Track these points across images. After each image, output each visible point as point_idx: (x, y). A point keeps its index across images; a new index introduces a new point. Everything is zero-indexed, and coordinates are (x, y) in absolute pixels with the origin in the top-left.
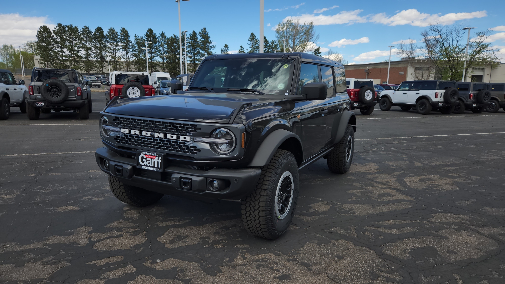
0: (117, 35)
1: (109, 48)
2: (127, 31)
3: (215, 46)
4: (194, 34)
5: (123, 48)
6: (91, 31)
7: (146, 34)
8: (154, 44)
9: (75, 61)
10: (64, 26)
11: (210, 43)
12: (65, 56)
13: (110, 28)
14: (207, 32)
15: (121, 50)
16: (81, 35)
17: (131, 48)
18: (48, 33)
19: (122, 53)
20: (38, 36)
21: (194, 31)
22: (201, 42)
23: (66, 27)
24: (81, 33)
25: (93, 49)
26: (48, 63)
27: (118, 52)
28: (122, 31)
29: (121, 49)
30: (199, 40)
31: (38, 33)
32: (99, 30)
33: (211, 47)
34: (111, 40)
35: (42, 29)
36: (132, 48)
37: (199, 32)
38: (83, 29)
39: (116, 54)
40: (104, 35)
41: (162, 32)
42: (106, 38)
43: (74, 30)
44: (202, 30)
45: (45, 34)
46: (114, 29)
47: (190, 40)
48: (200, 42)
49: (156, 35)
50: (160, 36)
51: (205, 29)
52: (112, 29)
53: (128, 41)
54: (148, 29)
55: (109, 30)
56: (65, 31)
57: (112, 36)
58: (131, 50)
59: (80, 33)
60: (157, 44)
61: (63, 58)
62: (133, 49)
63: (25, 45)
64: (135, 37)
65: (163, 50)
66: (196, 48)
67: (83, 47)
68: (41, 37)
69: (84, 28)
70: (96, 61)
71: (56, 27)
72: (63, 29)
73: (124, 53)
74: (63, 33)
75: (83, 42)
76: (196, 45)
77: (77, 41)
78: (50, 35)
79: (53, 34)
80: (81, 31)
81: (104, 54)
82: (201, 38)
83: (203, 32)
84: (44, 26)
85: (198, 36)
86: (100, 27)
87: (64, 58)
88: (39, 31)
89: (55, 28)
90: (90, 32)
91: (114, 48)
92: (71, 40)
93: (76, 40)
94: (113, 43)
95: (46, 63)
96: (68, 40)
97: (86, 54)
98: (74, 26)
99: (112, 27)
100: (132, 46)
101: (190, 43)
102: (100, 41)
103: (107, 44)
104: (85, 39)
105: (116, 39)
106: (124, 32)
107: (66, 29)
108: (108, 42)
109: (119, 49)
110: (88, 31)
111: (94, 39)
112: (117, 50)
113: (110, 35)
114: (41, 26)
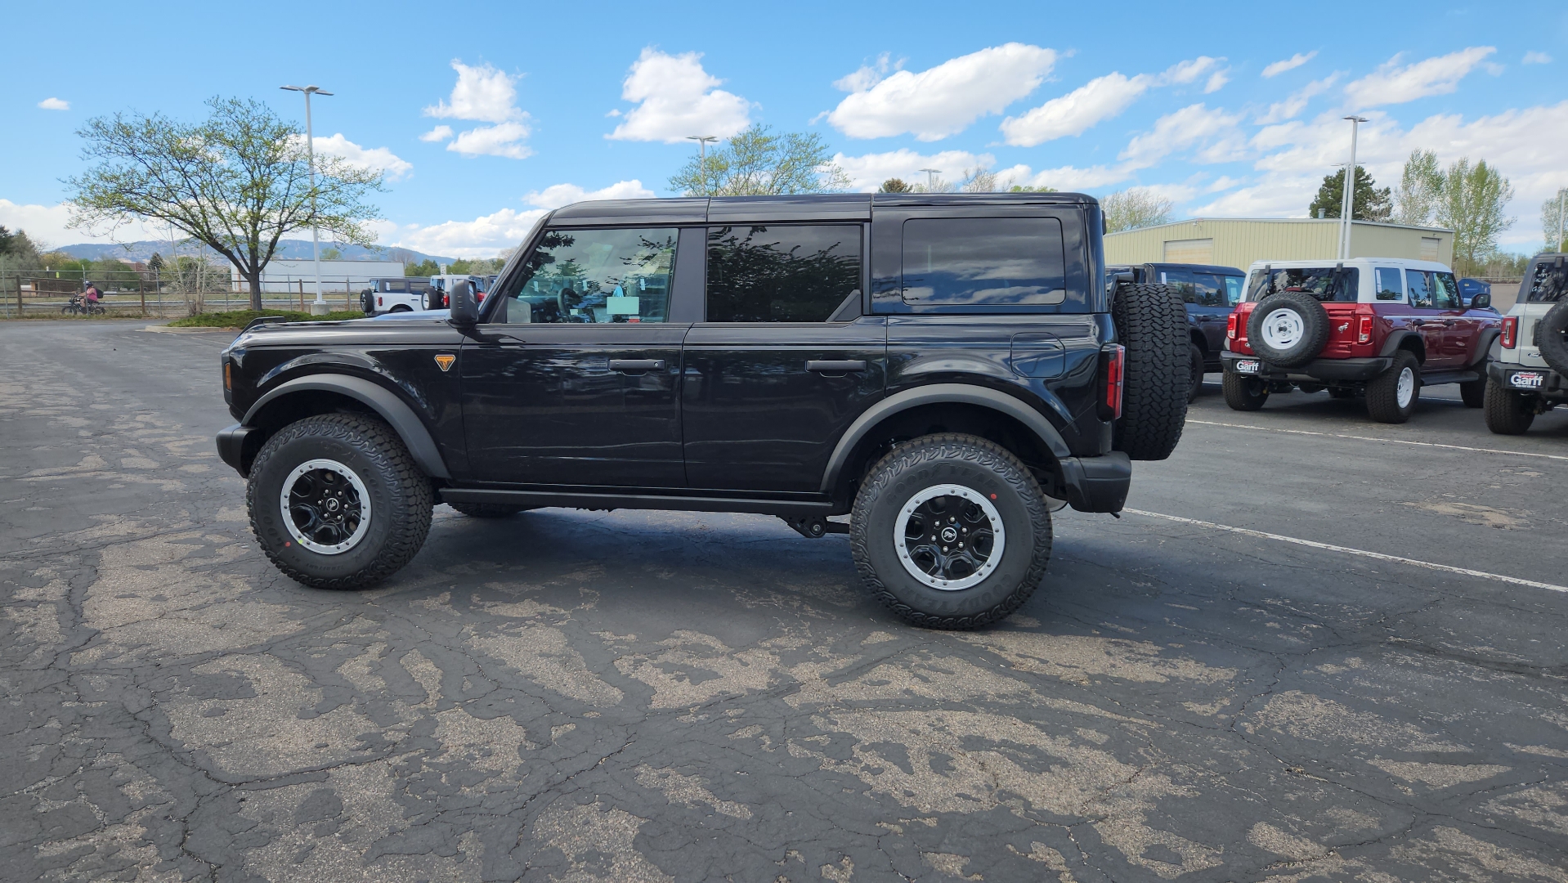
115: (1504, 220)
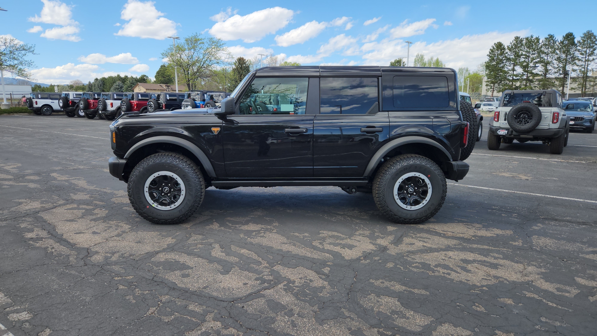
1: (579, 60)
6: (556, 40)
9: (528, 80)
10: (522, 39)
12: (516, 76)
13: (586, 32)
16: (541, 47)
18: (501, 50)
20: (490, 55)
23: (524, 40)
24: (543, 44)
25: (555, 62)
26: (494, 85)
27: (592, 63)
31: (489, 52)
32: (569, 37)
34: (584, 48)
35: (495, 46)
38: (546, 39)
39: (587, 67)
40: (574, 42)
42: (577, 46)
43: (533, 42)
45: (498, 51)
46: (593, 32)
52: (589, 33)
55: (585, 34)
56: (522, 45)
57: (588, 42)
59: (540, 45)
61: (513, 78)
63: (480, 66)
67: (540, 62)
68: (493, 56)
69: (547, 37)
70: (556, 79)
71: (512, 42)
72: (521, 42)
74: (520, 47)
75: (543, 56)
77: (535, 55)
78: (504, 52)
79: (507, 51)
80: (543, 42)
81: (569, 68)
84: (498, 43)
86: (571, 33)
87: (514, 77)
88: (492, 49)
90: (554, 42)
91: (587, 58)
92: (528, 54)
93: (534, 54)
94: (586, 51)
95: (492, 85)
97: (543, 70)
98: (534, 37)
99: (590, 30)
102: (567, 52)
103: (577, 54)
104: (546, 51)
105: (592, 45)
107: (524, 42)
108: (579, 52)
109: (594, 59)
110: (552, 41)
111: (560, 49)
112: (590, 61)
113: (584, 41)
114: (495, 44)
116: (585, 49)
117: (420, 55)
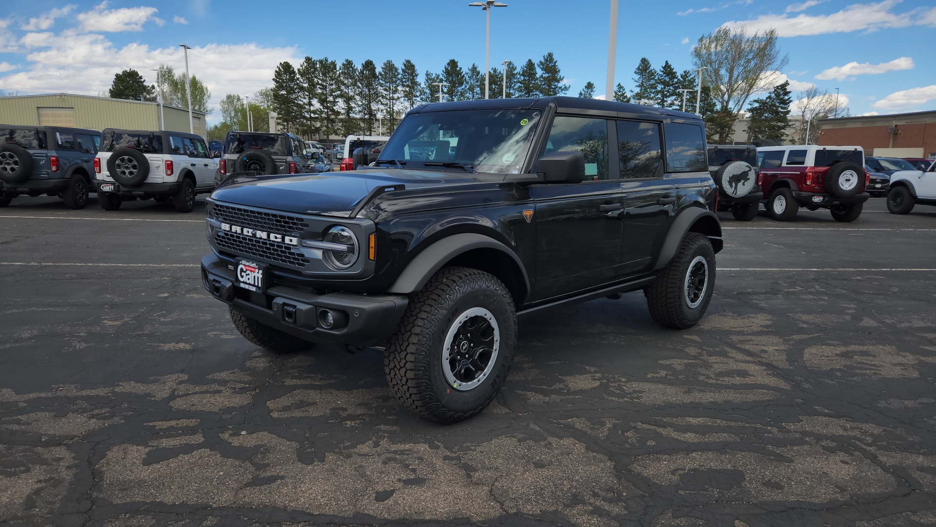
0: (396, 74)
1: (383, 97)
2: (414, 66)
3: (568, 86)
4: (530, 65)
5: (405, 96)
6: (355, 68)
7: (444, 70)
8: (457, 87)
9: (328, 119)
10: (314, 61)
11: (558, 82)
12: (314, 112)
13: (386, 62)
14: (555, 60)
15: (402, 100)
16: (339, 76)
17: (418, 95)
18: (290, 74)
19: (403, 105)
20: (276, 80)
21: (530, 60)
22: (542, 79)
23: (318, 63)
24: (341, 71)
25: (357, 98)
26: (288, 124)
27: (398, 103)
28: (405, 65)
29: (401, 97)
30: (538, 76)
31: (275, 75)
32: (369, 65)
33: (560, 88)
34: (387, 83)
35: (282, 67)
36: (420, 95)
37: (540, 61)
38: (343, 65)
39: (393, 106)
40: (376, 74)
41: (474, 65)
42: (379, 80)
43: (329, 67)
44: (545, 57)
45: (286, 75)
46: (393, 63)
47: (522, 78)
48: (540, 80)
49: (462, 71)
50: (469, 72)
51: (550, 55)
52: (389, 63)
53: (415, 82)
54: (449, 61)
55: (385, 64)
56: (316, 69)
57: (390, 74)
58: (418, 99)
59: (338, 73)
60: (463, 87)
61: (310, 115)
62: (421, 97)
63: (258, 94)
64: (427, 75)
65: (473, 97)
66: (532, 91)
67: (341, 96)
68: (280, 81)
69: (345, 62)
70: (361, 119)
71: (302, 64)
72: (314, 67)
73: (407, 104)
74: (314, 73)
75: (343, 87)
76: (532, 87)
77: (334, 87)
78: (294, 77)
79: (298, 76)
80: (340, 69)
81: (374, 106)
82: (543, 72)
83: (547, 61)
84: (284, 63)
85: (536, 70)
86: (370, 61)
87: (312, 115)
88: (278, 70)
89: (301, 66)
90: (354, 71)
91: (391, 95)
92: (324, 84)
93: (332, 85)
94: (390, 87)
95: (285, 123)
96: (321, 85)
97: (346, 108)
98: (329, 61)
99: (390, 60)
100: (420, 91)
101: (521, 83)
102: (369, 85)
103: (380, 89)
104: (346, 82)
105: (394, 79)
106: (410, 67)
107: (318, 66)
108: (382, 87)
109: (399, 98)
110: (351, 69)
111: (360, 81)
112: (396, 100)
113: (386, 73)
114: (281, 63)
115: (208, 109)
116: (388, 85)
117: (165, 67)
